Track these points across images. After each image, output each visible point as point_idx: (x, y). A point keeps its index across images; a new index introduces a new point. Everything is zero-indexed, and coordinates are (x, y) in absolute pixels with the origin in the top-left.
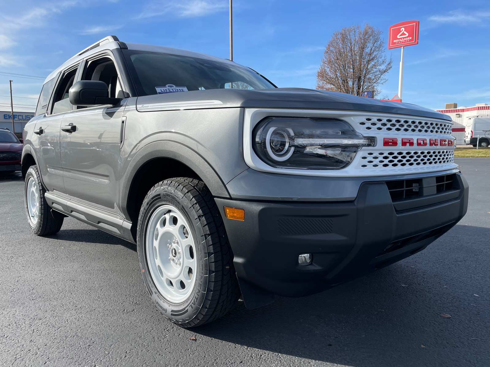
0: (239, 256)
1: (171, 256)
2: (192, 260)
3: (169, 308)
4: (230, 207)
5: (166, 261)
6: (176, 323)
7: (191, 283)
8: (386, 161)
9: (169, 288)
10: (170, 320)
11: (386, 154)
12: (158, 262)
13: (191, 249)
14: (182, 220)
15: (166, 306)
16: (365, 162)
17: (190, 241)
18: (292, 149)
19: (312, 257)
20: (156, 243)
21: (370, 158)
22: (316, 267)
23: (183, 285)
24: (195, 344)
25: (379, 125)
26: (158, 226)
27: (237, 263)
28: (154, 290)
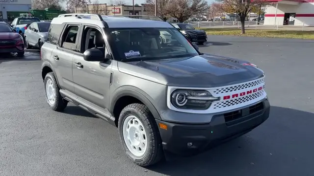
0: (165, 142)
1: (135, 136)
2: (145, 140)
3: (135, 158)
4: (161, 123)
5: (132, 138)
6: (138, 164)
7: (145, 149)
8: (225, 105)
9: (134, 149)
10: (135, 163)
11: (225, 102)
12: (129, 138)
13: (144, 135)
14: (140, 123)
15: (133, 157)
16: (215, 107)
17: (144, 132)
18: (187, 100)
19: (193, 144)
20: (128, 130)
21: (218, 105)
22: (194, 147)
23: (140, 149)
24: (146, 173)
25: (222, 91)
26: (129, 123)
27: (164, 145)
28: (127, 149)
